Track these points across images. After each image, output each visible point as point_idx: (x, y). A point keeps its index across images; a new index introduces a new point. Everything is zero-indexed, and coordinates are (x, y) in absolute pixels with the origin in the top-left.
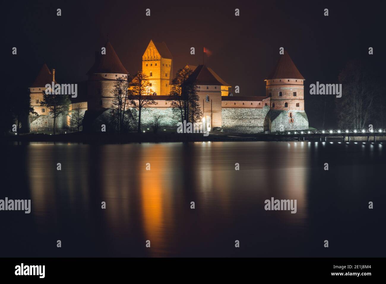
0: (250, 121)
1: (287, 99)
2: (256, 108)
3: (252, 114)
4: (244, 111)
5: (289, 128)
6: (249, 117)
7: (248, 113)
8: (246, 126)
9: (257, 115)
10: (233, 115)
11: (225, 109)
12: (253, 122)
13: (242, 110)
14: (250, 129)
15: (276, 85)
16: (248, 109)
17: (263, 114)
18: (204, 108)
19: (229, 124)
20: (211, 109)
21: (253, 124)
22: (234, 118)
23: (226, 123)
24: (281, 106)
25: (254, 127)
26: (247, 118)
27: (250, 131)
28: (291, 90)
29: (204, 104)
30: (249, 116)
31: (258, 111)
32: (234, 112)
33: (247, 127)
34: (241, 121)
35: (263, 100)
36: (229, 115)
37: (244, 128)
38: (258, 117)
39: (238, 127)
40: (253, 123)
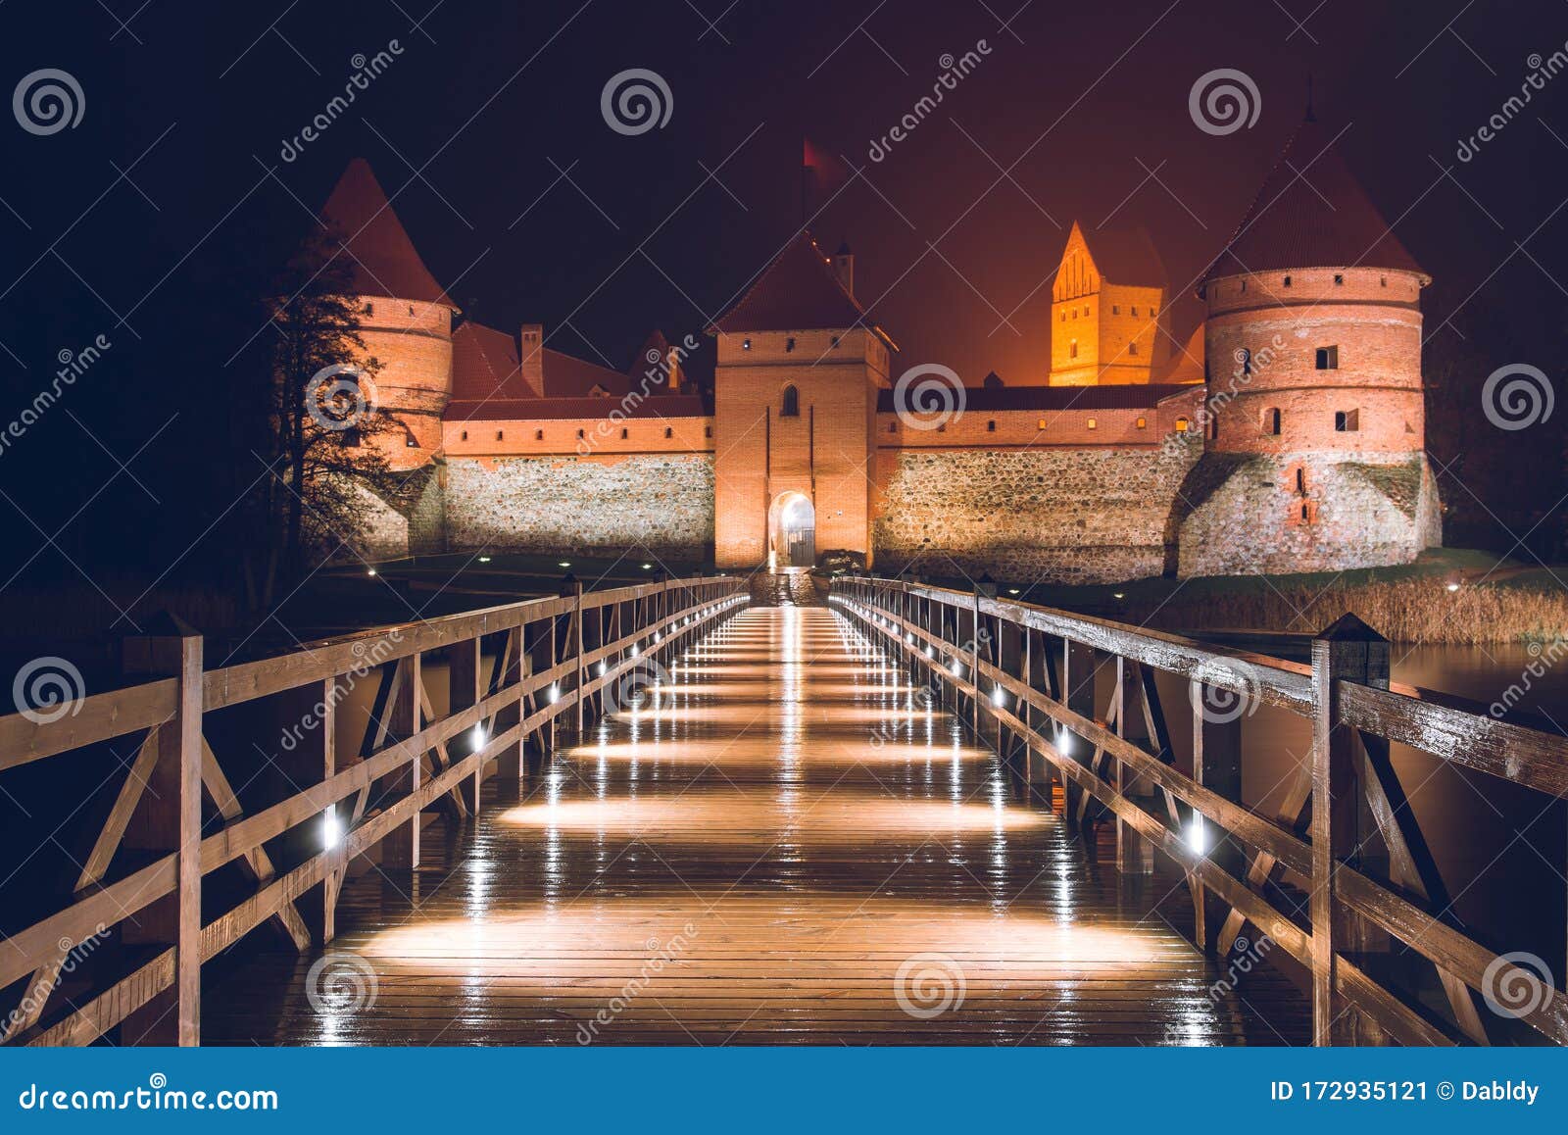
0: (1080, 516)
1: (1274, 391)
2: (1119, 445)
3: (1094, 479)
4: (1045, 462)
5: (1289, 553)
6: (1075, 498)
7: (1070, 474)
8: (1055, 543)
9: (1126, 483)
10: (977, 484)
11: (931, 456)
12: (1102, 525)
13: (1033, 461)
14: (1080, 560)
15: (1224, 313)
16: (1070, 454)
17: (1161, 479)
18: (771, 452)
19: (953, 536)
20: (808, 458)
21: (1099, 535)
22: (984, 505)
23: (939, 527)
24: (1246, 431)
25: (1103, 549)
26: (1063, 504)
27: (1076, 570)
28: (1303, 334)
29: (772, 428)
30: (1076, 489)
31: (1129, 465)
32: (983, 469)
33: (1062, 548)
34: (1028, 518)
35: (1161, 404)
36: (956, 484)
37: (1046, 554)
38: (1133, 496)
39: (1006, 549)
40: (1096, 530)
